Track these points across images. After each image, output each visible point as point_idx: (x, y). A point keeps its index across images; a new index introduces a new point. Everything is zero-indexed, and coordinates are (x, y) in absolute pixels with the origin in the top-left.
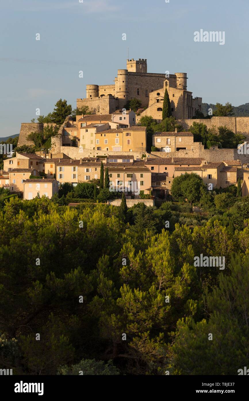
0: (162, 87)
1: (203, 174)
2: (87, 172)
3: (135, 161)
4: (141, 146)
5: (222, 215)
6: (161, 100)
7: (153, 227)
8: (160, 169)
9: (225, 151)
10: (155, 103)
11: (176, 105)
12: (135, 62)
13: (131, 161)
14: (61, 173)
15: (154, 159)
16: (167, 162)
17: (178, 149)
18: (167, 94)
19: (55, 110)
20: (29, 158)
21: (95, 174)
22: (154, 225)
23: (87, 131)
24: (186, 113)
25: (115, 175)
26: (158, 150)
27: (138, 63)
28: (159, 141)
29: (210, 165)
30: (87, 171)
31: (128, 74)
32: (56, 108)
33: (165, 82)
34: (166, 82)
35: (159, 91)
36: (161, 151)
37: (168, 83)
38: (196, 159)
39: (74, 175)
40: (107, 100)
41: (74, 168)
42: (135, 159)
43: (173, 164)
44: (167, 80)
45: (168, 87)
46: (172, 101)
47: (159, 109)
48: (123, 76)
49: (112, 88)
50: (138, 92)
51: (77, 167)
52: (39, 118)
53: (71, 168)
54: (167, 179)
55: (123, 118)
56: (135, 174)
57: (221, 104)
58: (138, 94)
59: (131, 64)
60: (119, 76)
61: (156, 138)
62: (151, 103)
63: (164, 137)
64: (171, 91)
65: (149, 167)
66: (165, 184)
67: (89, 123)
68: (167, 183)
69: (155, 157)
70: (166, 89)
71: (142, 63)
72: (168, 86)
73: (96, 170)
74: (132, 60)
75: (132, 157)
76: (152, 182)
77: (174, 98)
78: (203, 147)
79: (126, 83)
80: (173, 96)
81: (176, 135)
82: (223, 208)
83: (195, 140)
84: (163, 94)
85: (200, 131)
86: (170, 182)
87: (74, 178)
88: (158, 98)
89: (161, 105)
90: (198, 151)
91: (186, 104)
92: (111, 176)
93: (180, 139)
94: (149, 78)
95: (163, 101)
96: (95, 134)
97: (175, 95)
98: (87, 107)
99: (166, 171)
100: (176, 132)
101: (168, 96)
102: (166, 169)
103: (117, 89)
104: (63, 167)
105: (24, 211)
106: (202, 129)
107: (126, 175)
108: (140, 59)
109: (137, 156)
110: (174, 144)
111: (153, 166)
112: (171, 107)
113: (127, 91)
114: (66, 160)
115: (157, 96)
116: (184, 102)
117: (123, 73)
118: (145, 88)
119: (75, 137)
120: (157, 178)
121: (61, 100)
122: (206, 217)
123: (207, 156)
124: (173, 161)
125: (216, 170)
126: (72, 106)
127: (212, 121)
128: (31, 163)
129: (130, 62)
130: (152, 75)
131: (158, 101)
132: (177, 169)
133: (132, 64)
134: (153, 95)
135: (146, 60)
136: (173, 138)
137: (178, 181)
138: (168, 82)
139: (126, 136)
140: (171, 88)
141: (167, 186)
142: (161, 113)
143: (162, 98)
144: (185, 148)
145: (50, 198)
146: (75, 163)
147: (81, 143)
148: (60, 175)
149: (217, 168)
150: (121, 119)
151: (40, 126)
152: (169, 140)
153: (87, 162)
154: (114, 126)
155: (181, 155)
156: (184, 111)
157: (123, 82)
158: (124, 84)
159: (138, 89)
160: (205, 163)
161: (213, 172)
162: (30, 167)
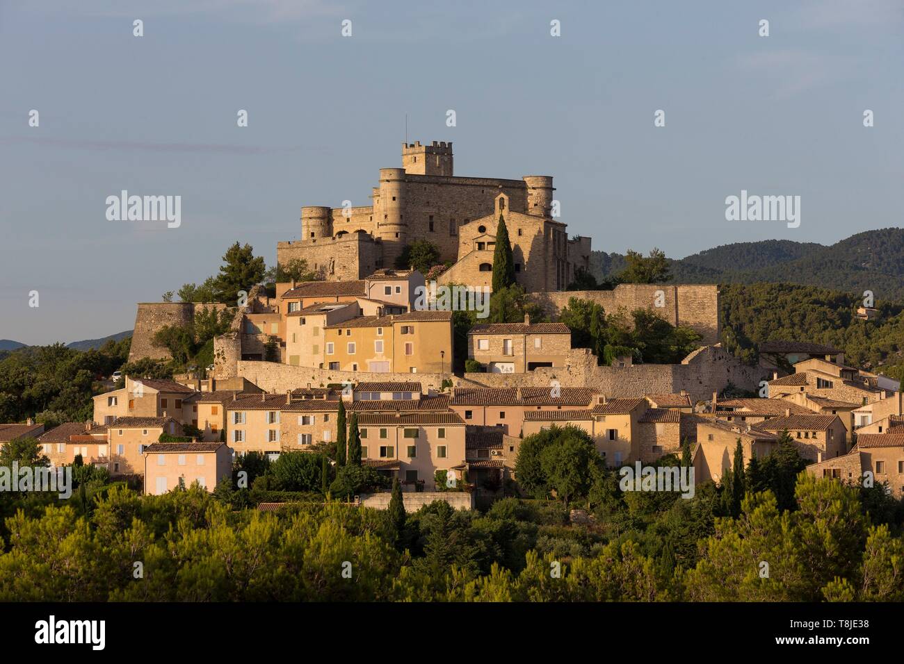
0: (491, 211)
1: (596, 429)
2: (304, 423)
3: (423, 397)
4: (439, 359)
5: (644, 531)
6: (489, 243)
7: (472, 562)
8: (487, 417)
9: (649, 370)
10: (474, 251)
11: (526, 256)
12: (423, 149)
13: (416, 396)
14: (239, 427)
15: (472, 392)
16: (504, 398)
17: (532, 366)
18: (503, 230)
19: (222, 269)
20: (156, 391)
21: (325, 430)
22: (475, 557)
23: (303, 322)
24: (552, 277)
25: (373, 431)
26: (481, 368)
27: (429, 151)
28: (483, 346)
29: (614, 406)
30: (305, 421)
31: (404, 179)
32: (226, 264)
33: (497, 199)
34: (502, 199)
35: (482, 222)
36: (491, 371)
37: (506, 203)
38: (577, 390)
39: (271, 431)
40: (354, 245)
41: (272, 415)
42: (425, 393)
43: (519, 404)
44: (502, 195)
45: (505, 212)
46: (517, 247)
47: (484, 267)
48: (394, 185)
49: (367, 214)
50: (431, 225)
51: (278, 413)
52: (182, 289)
53: (265, 414)
54: (505, 442)
55: (393, 290)
56: (425, 428)
57: (639, 252)
58: (431, 230)
59: (412, 154)
60: (384, 186)
61: (476, 338)
62: (463, 251)
63: (497, 337)
64: (514, 222)
65: (460, 411)
66: (500, 454)
67: (309, 302)
68: (505, 450)
69: (474, 387)
70: (501, 217)
71: (440, 153)
72: (506, 208)
73: (326, 419)
74: (416, 146)
75: (417, 387)
76: (468, 448)
77: (521, 237)
78: (595, 360)
79: (401, 203)
80: (520, 234)
81: (527, 332)
82: (646, 513)
83: (575, 344)
84: (492, 230)
85: (587, 321)
86: (512, 449)
87: (271, 440)
88: (481, 240)
89: (488, 256)
90: (582, 370)
91: (551, 254)
92: (364, 433)
93: (537, 341)
94: (458, 189)
95: (492, 247)
96: (325, 328)
97: (524, 232)
98: (303, 262)
99: (502, 422)
100: (527, 323)
101: (507, 233)
102: (502, 415)
103: (378, 218)
104: (243, 412)
105: (143, 520)
106: (593, 316)
107: (402, 431)
108: (435, 143)
109: (430, 384)
110: (522, 354)
111: (469, 408)
112: (515, 262)
113: (405, 221)
114: (251, 396)
115: (480, 234)
116: (546, 249)
117: (394, 176)
118: (448, 213)
119: (273, 338)
120: (481, 440)
121: (238, 244)
122: (604, 536)
123: (606, 383)
124: (519, 396)
125: (628, 417)
126: (265, 262)
127: (617, 295)
128: (162, 404)
129: (411, 150)
130: (465, 182)
131: (481, 246)
132: (530, 417)
133: (415, 155)
134: (468, 232)
135: (450, 144)
136: (520, 338)
137: (533, 447)
138: (506, 198)
139: (402, 333)
140: (514, 215)
141: (506, 458)
142: (489, 276)
143: (491, 240)
144: (549, 365)
145: (211, 490)
146: (274, 402)
147: (288, 353)
148: (237, 432)
149: (631, 413)
150: (388, 291)
151: (184, 309)
152: (510, 344)
153: (303, 400)
154: (370, 309)
155: (538, 380)
156: (546, 271)
157: (394, 199)
158: (395, 204)
159: (431, 217)
160: (601, 401)
161: (621, 424)
162: (160, 413)
